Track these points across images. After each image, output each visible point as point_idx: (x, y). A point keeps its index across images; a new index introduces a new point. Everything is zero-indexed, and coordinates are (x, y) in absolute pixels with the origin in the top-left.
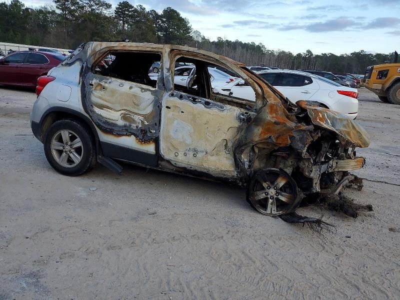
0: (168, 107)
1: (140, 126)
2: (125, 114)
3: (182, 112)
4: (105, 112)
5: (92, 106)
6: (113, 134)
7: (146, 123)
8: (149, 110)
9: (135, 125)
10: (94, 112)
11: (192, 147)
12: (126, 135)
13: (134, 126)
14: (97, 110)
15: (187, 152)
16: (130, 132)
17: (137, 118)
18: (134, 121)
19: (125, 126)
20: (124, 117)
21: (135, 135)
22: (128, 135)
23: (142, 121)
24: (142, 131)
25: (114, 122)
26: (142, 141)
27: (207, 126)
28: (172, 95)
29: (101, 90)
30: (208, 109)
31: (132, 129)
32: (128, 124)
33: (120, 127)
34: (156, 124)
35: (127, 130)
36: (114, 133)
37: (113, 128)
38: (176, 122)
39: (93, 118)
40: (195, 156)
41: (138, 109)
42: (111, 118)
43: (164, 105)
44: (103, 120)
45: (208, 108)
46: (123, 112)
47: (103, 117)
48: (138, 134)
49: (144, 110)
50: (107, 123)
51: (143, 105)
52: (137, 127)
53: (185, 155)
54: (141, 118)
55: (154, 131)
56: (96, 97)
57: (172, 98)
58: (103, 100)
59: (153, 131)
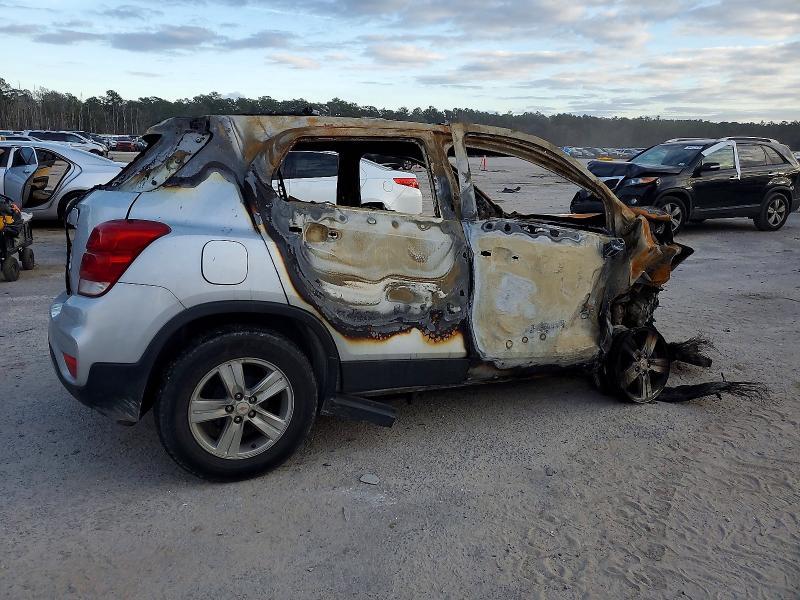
0: (486, 254)
1: (429, 304)
2: (395, 285)
3: (515, 258)
4: (351, 290)
5: (318, 281)
6: (372, 338)
7: (442, 295)
8: (446, 266)
9: (418, 306)
10: (326, 296)
11: (537, 322)
12: (401, 331)
13: (416, 307)
14: (331, 289)
15: (528, 335)
16: (408, 324)
17: (422, 289)
18: (416, 297)
19: (396, 311)
20: (393, 293)
21: (419, 327)
22: (405, 331)
23: (433, 293)
24: (432, 313)
25: (371, 308)
26: (436, 337)
27: (561, 275)
28: (490, 227)
29: (324, 238)
30: (557, 245)
31: (412, 314)
32: (401, 305)
33: (385, 316)
34: (462, 294)
35: (400, 320)
36: (374, 335)
37: (370, 322)
38: (504, 280)
39: (324, 310)
40: (543, 337)
41: (423, 269)
42: (364, 300)
43: (476, 250)
44: (348, 310)
45: (557, 242)
46: (389, 281)
47: (347, 303)
48: (424, 322)
49: (435, 268)
50: (357, 314)
51: (432, 259)
52: (422, 308)
53: (525, 340)
54: (432, 287)
55: (459, 309)
56: (322, 258)
57: (490, 234)
58: (340, 261)
59: (456, 309)
